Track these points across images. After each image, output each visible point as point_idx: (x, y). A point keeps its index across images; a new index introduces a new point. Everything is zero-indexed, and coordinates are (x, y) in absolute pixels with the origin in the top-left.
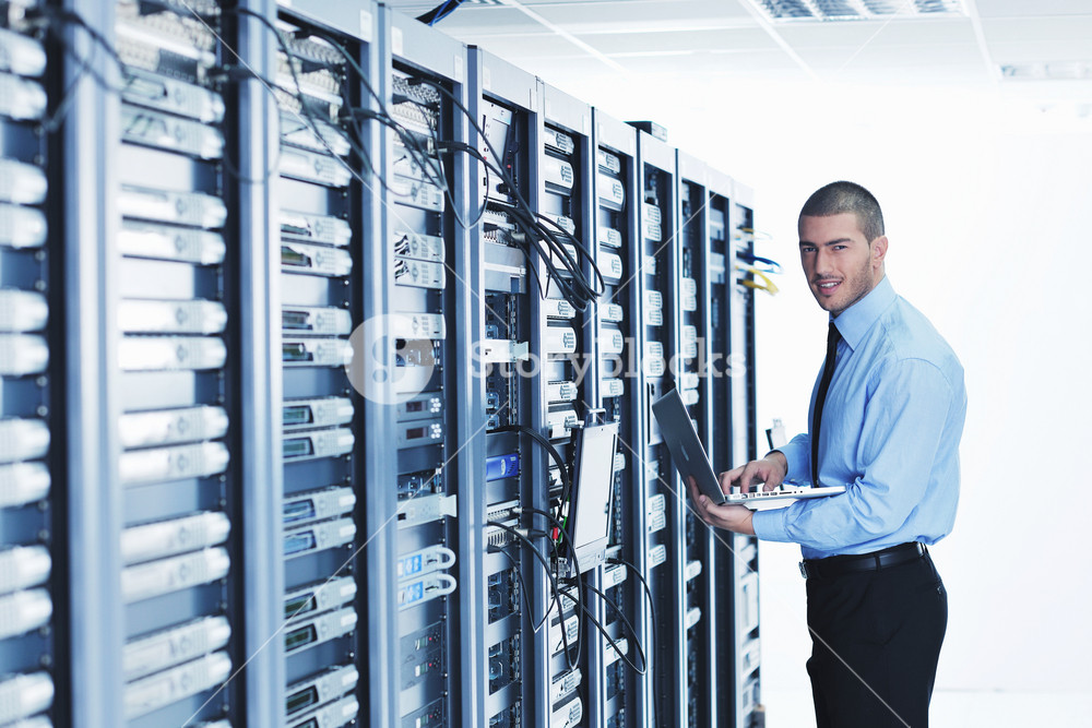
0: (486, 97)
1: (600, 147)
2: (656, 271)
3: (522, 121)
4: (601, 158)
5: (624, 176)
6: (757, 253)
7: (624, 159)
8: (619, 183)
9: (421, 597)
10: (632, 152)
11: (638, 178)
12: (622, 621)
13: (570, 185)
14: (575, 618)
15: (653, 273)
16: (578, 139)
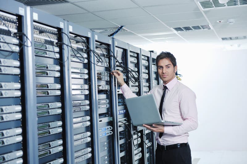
0: (116, 47)
1: (142, 55)
2: (156, 77)
3: (125, 51)
4: (143, 57)
5: (148, 60)
6: (178, 73)
7: (148, 57)
8: (147, 61)
9: (106, 135)
10: (149, 56)
11: (151, 61)
12: (150, 139)
13: (136, 62)
14: (140, 138)
15: (155, 77)
16: (138, 54)
